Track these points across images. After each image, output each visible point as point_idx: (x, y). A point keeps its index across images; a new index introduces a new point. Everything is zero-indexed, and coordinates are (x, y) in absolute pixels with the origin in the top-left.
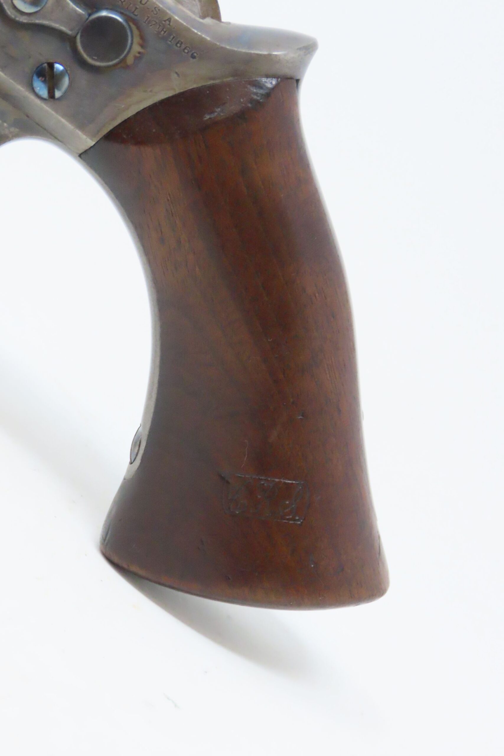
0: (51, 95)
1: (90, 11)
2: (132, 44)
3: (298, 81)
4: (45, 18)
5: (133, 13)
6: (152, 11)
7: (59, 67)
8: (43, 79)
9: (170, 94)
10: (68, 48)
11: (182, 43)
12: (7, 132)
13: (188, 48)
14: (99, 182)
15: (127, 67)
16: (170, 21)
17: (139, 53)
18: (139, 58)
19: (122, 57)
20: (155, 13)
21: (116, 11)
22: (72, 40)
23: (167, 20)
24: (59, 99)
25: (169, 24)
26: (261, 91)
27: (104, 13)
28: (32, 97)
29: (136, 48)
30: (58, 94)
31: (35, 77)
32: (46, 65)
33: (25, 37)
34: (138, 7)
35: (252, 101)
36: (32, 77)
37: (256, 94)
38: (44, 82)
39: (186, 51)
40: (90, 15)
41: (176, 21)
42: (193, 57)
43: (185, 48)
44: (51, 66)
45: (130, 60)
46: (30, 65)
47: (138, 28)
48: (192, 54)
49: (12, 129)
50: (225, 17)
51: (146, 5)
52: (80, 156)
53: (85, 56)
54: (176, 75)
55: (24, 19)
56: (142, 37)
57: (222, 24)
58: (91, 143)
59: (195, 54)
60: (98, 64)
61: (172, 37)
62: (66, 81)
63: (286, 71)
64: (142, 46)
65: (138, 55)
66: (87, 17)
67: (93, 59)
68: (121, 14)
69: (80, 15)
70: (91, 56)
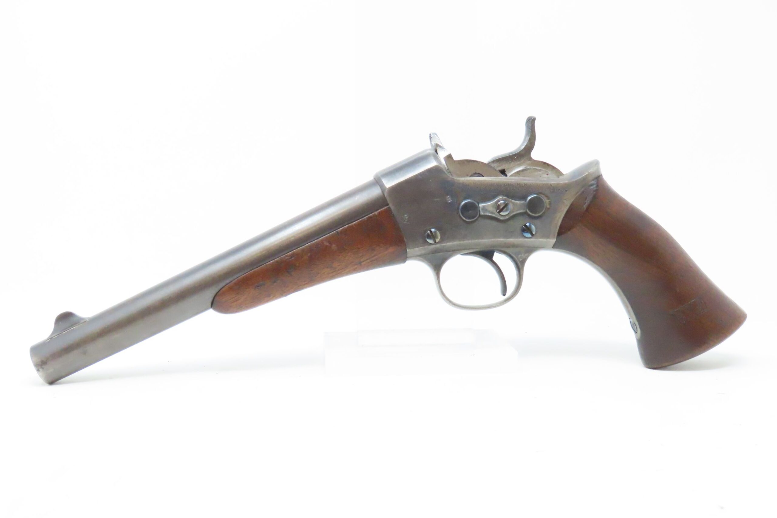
0: (532, 234)
1: (525, 200)
2: (545, 200)
3: (602, 175)
4: (513, 212)
5: (538, 191)
6: (544, 186)
7: (528, 224)
8: (526, 232)
9: (567, 207)
10: (527, 217)
11: (560, 189)
12: (524, 257)
14: (564, 252)
15: (549, 209)
16: (551, 185)
17: (549, 202)
18: (550, 203)
19: (545, 207)
21: (533, 194)
22: (526, 213)
24: (535, 234)
26: (595, 186)
27: (529, 198)
28: (526, 240)
29: (547, 201)
30: (534, 233)
31: (523, 233)
32: (524, 227)
33: (511, 222)
34: (538, 188)
35: (594, 191)
36: (522, 234)
37: (594, 188)
38: (527, 232)
39: (563, 191)
40: (526, 201)
41: (553, 184)
42: (566, 191)
43: (562, 190)
44: (525, 226)
45: (548, 206)
46: (519, 230)
47: (543, 194)
49: (526, 255)
50: (564, 173)
51: (540, 186)
52: (553, 248)
53: (534, 215)
54: (565, 201)
55: (507, 217)
56: (547, 196)
57: (565, 176)
58: (554, 240)
59: (566, 190)
60: (539, 214)
61: (555, 190)
62: (533, 227)
63: (596, 175)
64: (548, 199)
66: (525, 202)
67: (537, 214)
68: (535, 194)
69: (523, 204)
70: (535, 213)
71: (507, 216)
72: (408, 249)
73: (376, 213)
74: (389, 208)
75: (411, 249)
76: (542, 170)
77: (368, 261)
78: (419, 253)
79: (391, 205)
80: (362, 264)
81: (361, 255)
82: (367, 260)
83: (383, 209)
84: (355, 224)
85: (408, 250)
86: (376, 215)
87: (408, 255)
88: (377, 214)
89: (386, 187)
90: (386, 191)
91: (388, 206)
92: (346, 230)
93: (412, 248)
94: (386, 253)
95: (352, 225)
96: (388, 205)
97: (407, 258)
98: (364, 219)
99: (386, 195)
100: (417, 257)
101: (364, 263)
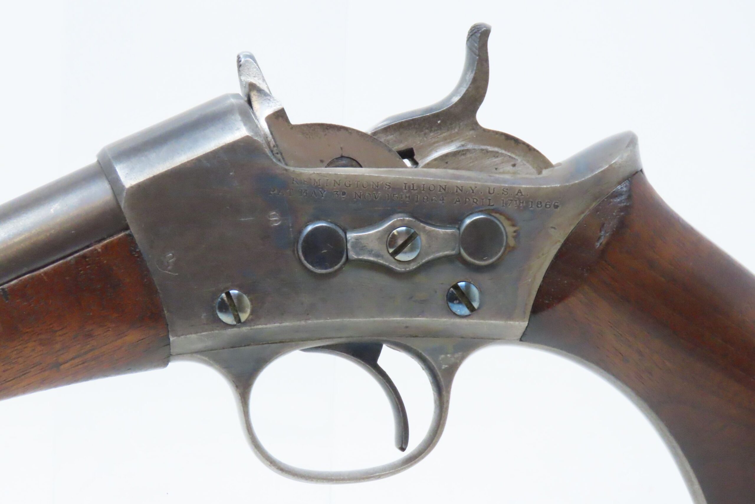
0: (472, 309)
1: (457, 226)
2: (505, 229)
3: (641, 171)
4: (427, 254)
5: (489, 205)
6: (503, 193)
7: (462, 284)
8: (458, 301)
9: (558, 246)
10: (460, 265)
11: (541, 202)
12: (453, 360)
13: (548, 203)
14: (547, 350)
15: (513, 248)
16: (521, 192)
17: (515, 232)
18: (517, 235)
19: (504, 244)
20: (506, 193)
21: (476, 212)
22: (459, 257)
23: (518, 193)
24: (479, 308)
25: (522, 195)
26: (623, 197)
27: (468, 221)
28: (458, 320)
29: (510, 230)
30: (476, 305)
31: (450, 304)
32: (452, 289)
33: (421, 278)
34: (490, 198)
35: (622, 209)
36: (448, 305)
37: (621, 202)
38: (460, 303)
39: (548, 206)
40: (459, 229)
41: (526, 188)
42: (556, 207)
43: (546, 205)
44: (456, 287)
45: (512, 242)
46: (440, 298)
47: (501, 214)
48: (554, 205)
49: (456, 355)
50: (554, 161)
51: (495, 192)
52: (521, 340)
53: (477, 262)
54: (553, 230)
55: (413, 266)
56: (508, 219)
57: (556, 168)
58: (526, 323)
59: (556, 204)
60: (491, 261)
61: (530, 203)
62: (475, 291)
63: (629, 170)
64: (513, 225)
65: (515, 234)
66: (458, 231)
67: (484, 260)
68: (481, 212)
69: (452, 234)
70: (482, 259)
71: (412, 264)
72: (173, 336)
73: (98, 247)
74: (130, 235)
75: (179, 336)
76: (502, 154)
77: (77, 361)
78: (200, 346)
79: (133, 230)
80: (62, 367)
81: (58, 346)
82: (73, 359)
83: (116, 237)
84: (46, 273)
85: (172, 339)
86: (98, 253)
87: (173, 351)
88: (100, 250)
89: (123, 186)
90: (124, 194)
91: (127, 232)
92: (24, 285)
93: (182, 335)
94: (119, 342)
95: (40, 274)
96: (127, 228)
97: (171, 358)
98: (70, 261)
99: (123, 205)
100: (195, 355)
101: (67, 365)
